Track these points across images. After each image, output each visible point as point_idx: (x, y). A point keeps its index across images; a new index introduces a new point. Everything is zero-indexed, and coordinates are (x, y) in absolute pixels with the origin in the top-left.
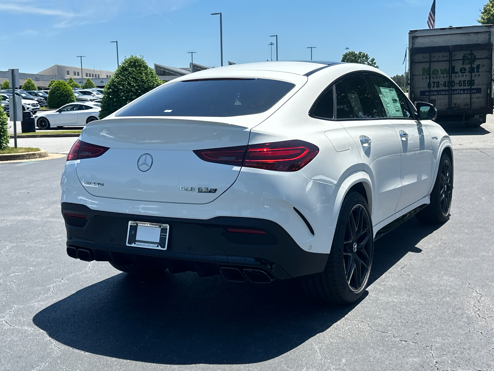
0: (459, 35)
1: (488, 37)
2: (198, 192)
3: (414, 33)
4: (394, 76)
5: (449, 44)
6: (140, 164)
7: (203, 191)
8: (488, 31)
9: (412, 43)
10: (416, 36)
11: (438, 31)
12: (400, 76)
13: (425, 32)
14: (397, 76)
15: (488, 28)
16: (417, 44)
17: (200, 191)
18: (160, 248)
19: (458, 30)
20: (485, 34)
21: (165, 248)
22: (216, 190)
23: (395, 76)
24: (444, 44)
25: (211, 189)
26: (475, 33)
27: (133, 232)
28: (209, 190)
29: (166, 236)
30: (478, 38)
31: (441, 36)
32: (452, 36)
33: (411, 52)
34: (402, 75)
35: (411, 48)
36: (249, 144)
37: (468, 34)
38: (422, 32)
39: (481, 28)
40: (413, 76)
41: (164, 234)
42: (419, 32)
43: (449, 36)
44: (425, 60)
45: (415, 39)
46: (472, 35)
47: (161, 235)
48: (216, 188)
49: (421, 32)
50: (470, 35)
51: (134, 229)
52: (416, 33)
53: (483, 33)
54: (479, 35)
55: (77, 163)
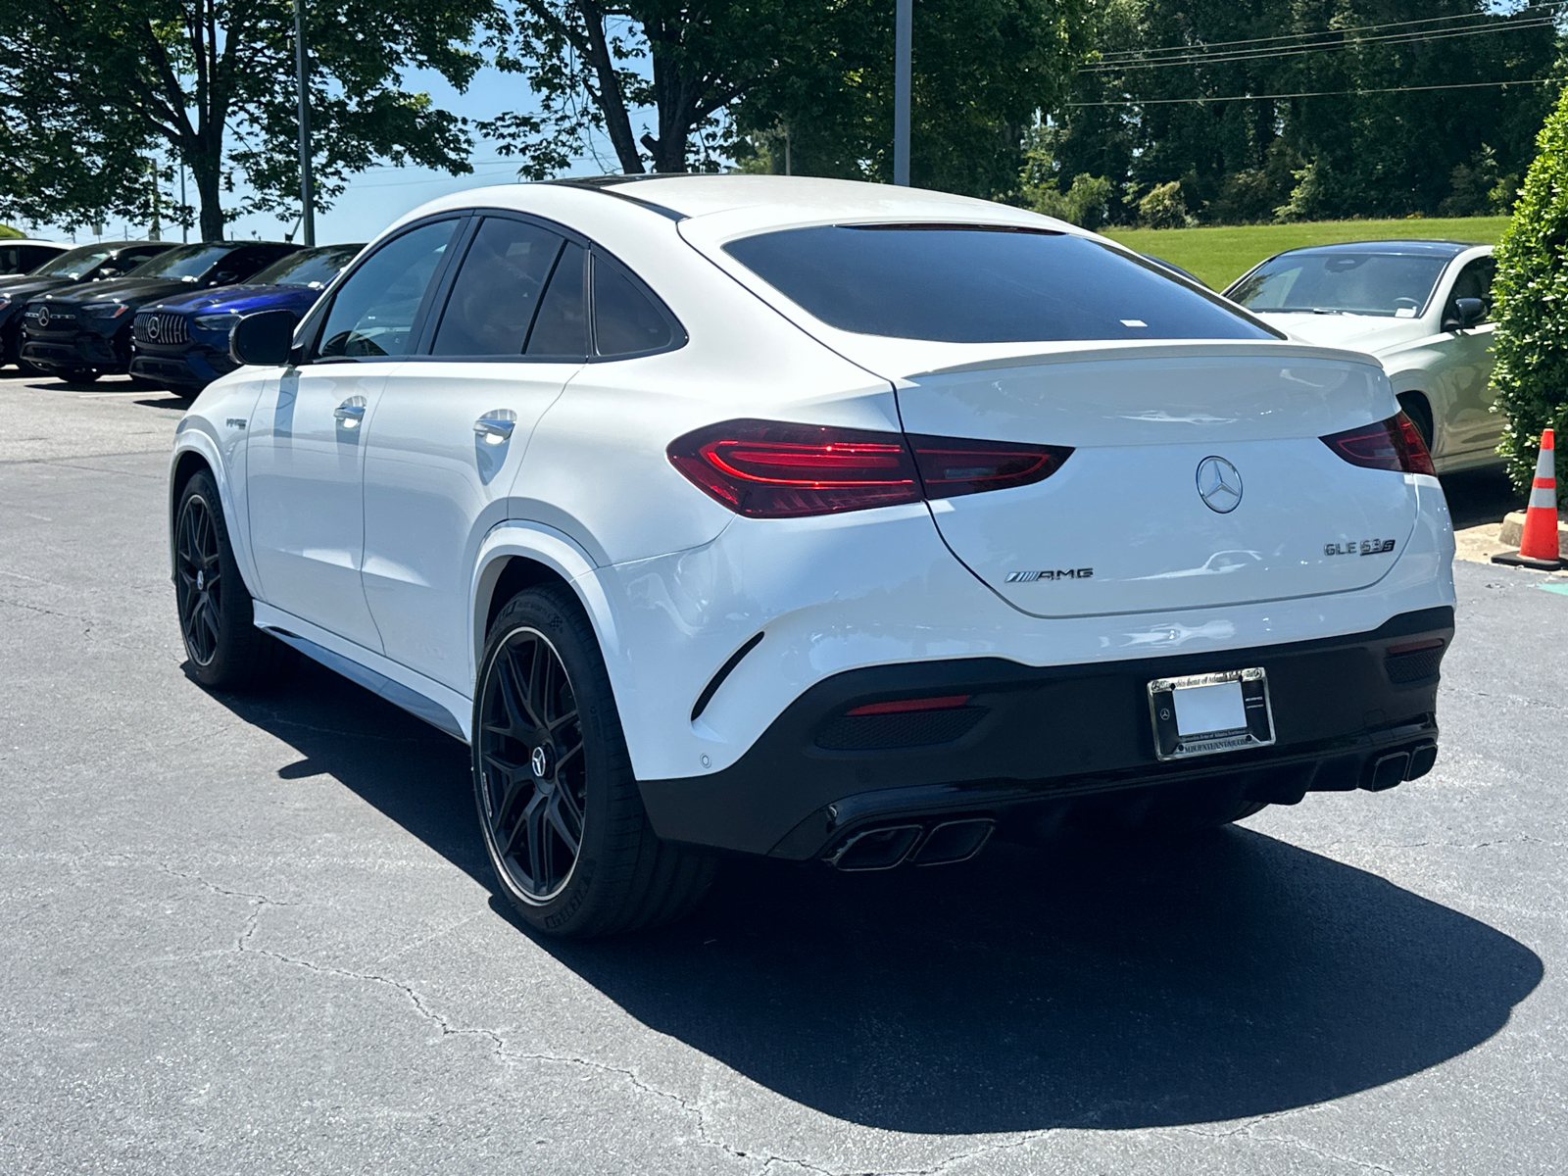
7: (1371, 550)
17: (1365, 550)
18: (1255, 743)
21: (1268, 737)
27: (1166, 715)
28: (1382, 544)
29: (1264, 702)
41: (1255, 699)
47: (1246, 704)
55: (934, 512)
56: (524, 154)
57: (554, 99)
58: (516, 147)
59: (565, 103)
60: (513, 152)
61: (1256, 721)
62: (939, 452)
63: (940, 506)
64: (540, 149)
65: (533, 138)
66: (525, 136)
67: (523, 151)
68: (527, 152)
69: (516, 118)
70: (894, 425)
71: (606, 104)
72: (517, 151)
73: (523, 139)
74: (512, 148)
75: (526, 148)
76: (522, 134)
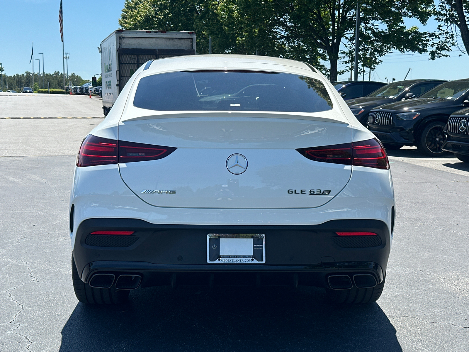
0: (164, 39)
1: (190, 44)
2: (310, 195)
3: (121, 33)
4: (13, 75)
5: (155, 48)
6: (229, 165)
7: (315, 193)
8: (190, 38)
9: (120, 44)
10: (123, 36)
11: (144, 33)
12: (20, 75)
13: (131, 33)
14: (17, 75)
15: (191, 35)
16: (124, 45)
17: (312, 193)
18: (255, 262)
19: (163, 34)
20: (187, 40)
22: (329, 192)
23: (15, 75)
24: (150, 47)
25: (324, 191)
26: (178, 38)
27: (214, 247)
28: (322, 192)
29: (262, 247)
30: (182, 44)
31: (147, 39)
32: (158, 40)
33: (119, 52)
34: (23, 75)
35: (118, 48)
36: (353, 141)
37: (172, 39)
38: (129, 33)
39: (184, 34)
40: (122, 76)
41: (259, 245)
42: (125, 33)
43: (154, 39)
44: (133, 62)
45: (121, 39)
46: (176, 40)
47: (254, 247)
48: (329, 190)
49: (127, 33)
50: (174, 40)
51: (216, 242)
52: (123, 33)
53: (185, 39)
54: (182, 41)
55: (120, 167)
56: (433, 47)
57: (442, 26)
58: (429, 44)
59: (448, 27)
60: (428, 46)
61: (257, 254)
62: (127, 147)
63: (123, 165)
64: (440, 45)
65: (437, 41)
66: (433, 40)
67: (432, 46)
68: (434, 46)
69: (429, 34)
70: (116, 138)
71: (461, 26)
72: (430, 46)
73: (432, 41)
74: (428, 45)
75: (433, 45)
76: (431, 40)
